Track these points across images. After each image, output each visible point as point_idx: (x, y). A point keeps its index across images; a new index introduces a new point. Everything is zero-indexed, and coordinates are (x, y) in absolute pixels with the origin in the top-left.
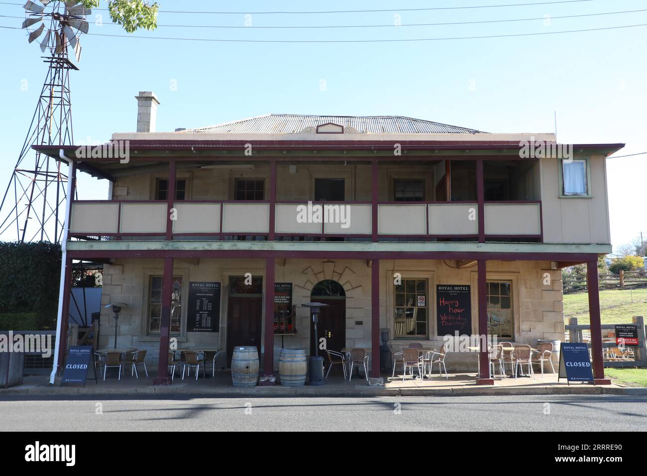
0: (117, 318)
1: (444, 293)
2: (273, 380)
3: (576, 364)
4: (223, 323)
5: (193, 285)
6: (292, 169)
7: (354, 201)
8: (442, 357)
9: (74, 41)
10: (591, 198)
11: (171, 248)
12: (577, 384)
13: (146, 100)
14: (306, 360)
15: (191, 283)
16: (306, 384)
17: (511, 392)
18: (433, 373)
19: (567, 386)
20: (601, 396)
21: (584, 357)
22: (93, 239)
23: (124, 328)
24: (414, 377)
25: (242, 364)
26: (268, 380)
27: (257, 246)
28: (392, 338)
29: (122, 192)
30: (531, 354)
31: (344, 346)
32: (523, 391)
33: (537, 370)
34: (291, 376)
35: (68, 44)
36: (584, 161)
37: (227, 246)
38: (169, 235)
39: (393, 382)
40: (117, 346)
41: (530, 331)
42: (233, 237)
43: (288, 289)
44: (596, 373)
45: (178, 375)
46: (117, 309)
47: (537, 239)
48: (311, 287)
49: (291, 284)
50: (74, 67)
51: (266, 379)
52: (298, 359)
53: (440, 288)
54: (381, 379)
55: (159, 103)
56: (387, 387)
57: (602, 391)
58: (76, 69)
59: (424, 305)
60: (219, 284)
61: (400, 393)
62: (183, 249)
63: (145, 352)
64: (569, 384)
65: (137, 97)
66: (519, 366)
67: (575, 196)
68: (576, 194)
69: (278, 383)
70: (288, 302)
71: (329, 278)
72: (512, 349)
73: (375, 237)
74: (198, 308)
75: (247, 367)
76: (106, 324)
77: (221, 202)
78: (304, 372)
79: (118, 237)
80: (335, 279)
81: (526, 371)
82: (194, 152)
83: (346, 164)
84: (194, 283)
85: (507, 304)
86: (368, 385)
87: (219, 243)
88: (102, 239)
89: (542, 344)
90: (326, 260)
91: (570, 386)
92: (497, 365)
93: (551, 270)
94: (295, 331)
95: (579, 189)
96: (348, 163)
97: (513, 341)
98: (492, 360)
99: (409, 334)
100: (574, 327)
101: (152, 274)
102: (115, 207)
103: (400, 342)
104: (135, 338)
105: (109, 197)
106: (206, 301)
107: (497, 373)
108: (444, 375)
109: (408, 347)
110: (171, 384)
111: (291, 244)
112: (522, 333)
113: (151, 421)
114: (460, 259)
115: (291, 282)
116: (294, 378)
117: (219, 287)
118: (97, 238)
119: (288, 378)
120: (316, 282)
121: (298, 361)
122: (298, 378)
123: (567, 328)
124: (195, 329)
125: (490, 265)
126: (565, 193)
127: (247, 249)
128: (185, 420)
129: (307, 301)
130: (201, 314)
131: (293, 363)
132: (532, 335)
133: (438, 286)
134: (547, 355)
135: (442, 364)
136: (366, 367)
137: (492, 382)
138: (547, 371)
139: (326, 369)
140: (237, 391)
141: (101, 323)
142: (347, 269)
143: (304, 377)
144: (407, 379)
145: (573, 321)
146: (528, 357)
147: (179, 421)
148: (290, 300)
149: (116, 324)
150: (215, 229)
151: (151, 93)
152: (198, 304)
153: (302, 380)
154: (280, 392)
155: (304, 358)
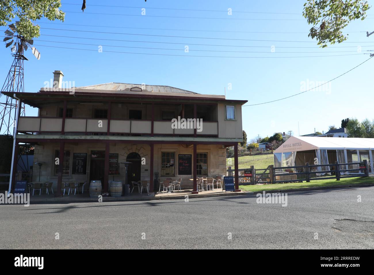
0: (40, 168)
1: (181, 158)
2: (108, 194)
3: (229, 185)
4: (88, 171)
5: (75, 154)
6: (120, 106)
7: (146, 119)
8: (179, 183)
9: (26, 48)
10: (236, 121)
11: (63, 138)
12: (229, 192)
13: (58, 74)
14: (122, 186)
15: (74, 154)
16: (122, 196)
17: (204, 196)
18: (175, 190)
19: (225, 193)
20: (237, 196)
21: (232, 181)
22: (30, 134)
23: (43, 173)
24: (168, 192)
25: (94, 188)
26: (105, 195)
27: (102, 138)
28: (160, 176)
29: (44, 113)
30: (213, 181)
31: (140, 179)
32: (209, 196)
33: (215, 187)
34: (115, 193)
35: (24, 49)
36: (234, 106)
37: (88, 137)
38: (63, 132)
39: (159, 194)
40: (40, 181)
41: (214, 172)
42: (93, 133)
43: (116, 156)
44: (236, 187)
45: (66, 193)
46: (40, 165)
47: (216, 136)
48: (126, 155)
49: (118, 154)
50: (26, 59)
51: (105, 194)
52: (119, 185)
53: (180, 156)
54: (154, 193)
55: (63, 76)
56: (156, 196)
57: (237, 194)
58: (27, 60)
59: (173, 162)
60: (87, 154)
61: (161, 198)
62: (69, 139)
63: (52, 183)
64: (226, 192)
65: (53, 73)
66: (209, 186)
67: (230, 120)
68: (231, 119)
69: (110, 196)
70: (116, 161)
71: (134, 151)
72: (206, 179)
73: (152, 135)
74: (77, 164)
75: (96, 189)
76: (35, 171)
77: (87, 119)
78: (121, 190)
79: (40, 133)
80: (137, 152)
81: (211, 188)
82: (75, 96)
83: (142, 104)
84: (76, 153)
85: (206, 162)
86: (148, 196)
87: (85, 136)
88: (34, 134)
89: (217, 177)
90: (133, 144)
91: (226, 193)
92: (201, 186)
93: (222, 148)
94: (119, 174)
95: (232, 117)
96: (143, 104)
97: (208, 176)
98: (198, 184)
99: (166, 174)
100: (230, 170)
101: (56, 149)
102: (39, 119)
103: (163, 178)
104: (48, 177)
105: (38, 115)
106: (80, 161)
107: (201, 189)
108: (180, 191)
109: (166, 180)
110: (63, 196)
111: (117, 137)
112: (211, 173)
113: (44, 214)
114: (187, 144)
115: (118, 153)
116: (116, 194)
117: (87, 155)
118: (31, 133)
119: (114, 194)
120: (129, 153)
121: (119, 186)
122: (119, 193)
123: (227, 171)
124: (75, 173)
125: (198, 147)
126: (227, 119)
127: (97, 139)
128: (59, 213)
129: (125, 161)
130: (78, 167)
131: (117, 187)
132: (214, 174)
133: (179, 155)
134: (219, 181)
135: (179, 186)
136: (148, 188)
137: (197, 193)
138: (219, 187)
139: (131, 189)
140: (92, 199)
141: (33, 171)
142: (142, 148)
143: (121, 193)
144: (165, 193)
145: (230, 168)
146: (212, 183)
147: (57, 213)
148: (118, 161)
149: (40, 171)
150: (83, 130)
151: (60, 71)
152: (77, 162)
153: (120, 194)
154: (110, 200)
155: (121, 185)
